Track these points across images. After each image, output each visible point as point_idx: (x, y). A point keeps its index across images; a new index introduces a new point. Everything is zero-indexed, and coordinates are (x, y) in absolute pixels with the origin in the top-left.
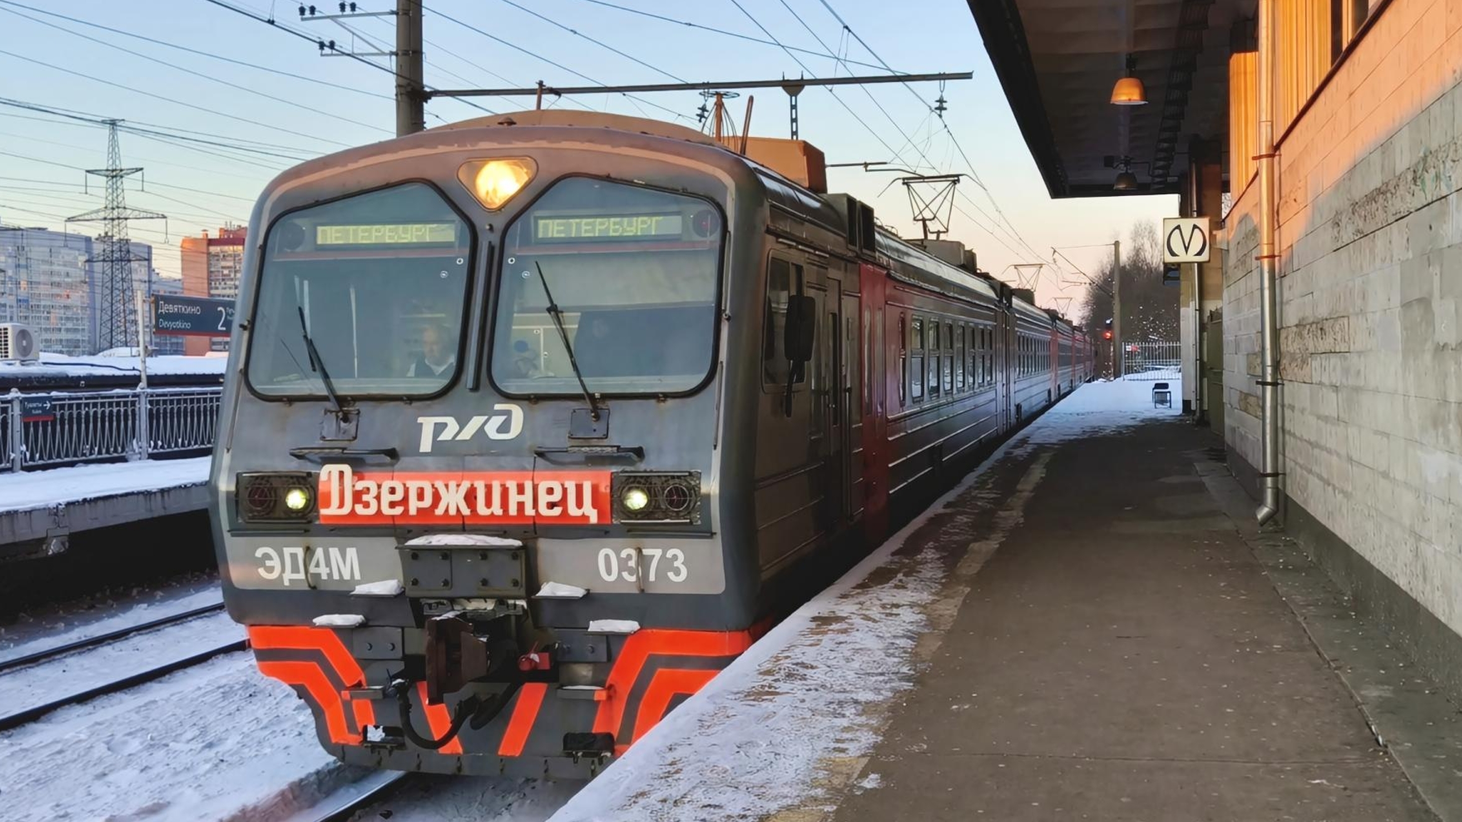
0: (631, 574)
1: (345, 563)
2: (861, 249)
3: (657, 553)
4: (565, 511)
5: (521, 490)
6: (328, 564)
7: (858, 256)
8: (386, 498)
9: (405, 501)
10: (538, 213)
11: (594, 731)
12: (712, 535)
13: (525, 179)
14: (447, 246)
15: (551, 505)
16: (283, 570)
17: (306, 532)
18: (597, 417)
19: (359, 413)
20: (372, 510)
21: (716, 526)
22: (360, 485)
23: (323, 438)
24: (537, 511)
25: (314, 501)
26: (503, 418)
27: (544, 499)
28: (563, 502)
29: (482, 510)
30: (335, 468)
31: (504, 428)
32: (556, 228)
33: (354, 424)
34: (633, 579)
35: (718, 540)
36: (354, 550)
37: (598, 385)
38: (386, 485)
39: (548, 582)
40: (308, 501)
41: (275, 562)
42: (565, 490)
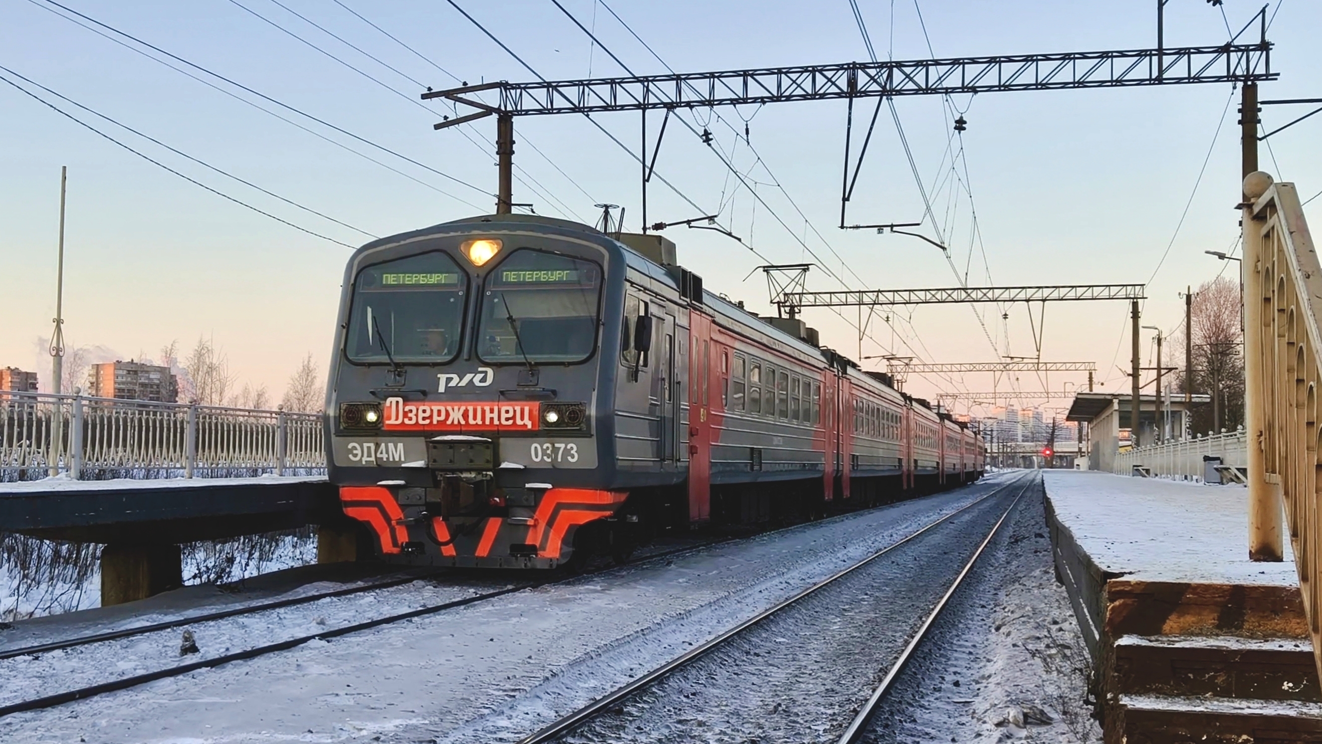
0: (548, 458)
1: (396, 451)
2: (691, 301)
3: (562, 446)
4: (514, 423)
5: (492, 411)
6: (387, 452)
7: (688, 305)
8: (421, 415)
9: (431, 417)
10: (504, 269)
11: (527, 543)
12: (591, 436)
13: (496, 251)
14: (455, 285)
15: (507, 419)
16: (362, 456)
17: (376, 435)
18: (533, 375)
19: (406, 372)
20: (413, 422)
21: (594, 432)
22: (407, 408)
23: (387, 385)
24: (500, 423)
25: (380, 418)
26: (483, 375)
27: (504, 416)
28: (514, 418)
29: (471, 422)
30: (394, 400)
31: (483, 380)
32: (512, 277)
33: (403, 377)
34: (549, 460)
35: (594, 438)
36: (402, 444)
37: (533, 358)
38: (421, 408)
39: (504, 462)
40: (378, 418)
41: (359, 452)
42: (515, 411)
